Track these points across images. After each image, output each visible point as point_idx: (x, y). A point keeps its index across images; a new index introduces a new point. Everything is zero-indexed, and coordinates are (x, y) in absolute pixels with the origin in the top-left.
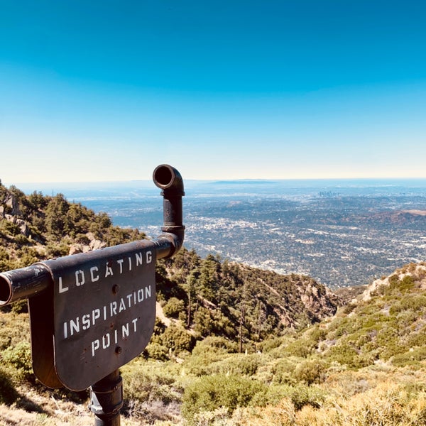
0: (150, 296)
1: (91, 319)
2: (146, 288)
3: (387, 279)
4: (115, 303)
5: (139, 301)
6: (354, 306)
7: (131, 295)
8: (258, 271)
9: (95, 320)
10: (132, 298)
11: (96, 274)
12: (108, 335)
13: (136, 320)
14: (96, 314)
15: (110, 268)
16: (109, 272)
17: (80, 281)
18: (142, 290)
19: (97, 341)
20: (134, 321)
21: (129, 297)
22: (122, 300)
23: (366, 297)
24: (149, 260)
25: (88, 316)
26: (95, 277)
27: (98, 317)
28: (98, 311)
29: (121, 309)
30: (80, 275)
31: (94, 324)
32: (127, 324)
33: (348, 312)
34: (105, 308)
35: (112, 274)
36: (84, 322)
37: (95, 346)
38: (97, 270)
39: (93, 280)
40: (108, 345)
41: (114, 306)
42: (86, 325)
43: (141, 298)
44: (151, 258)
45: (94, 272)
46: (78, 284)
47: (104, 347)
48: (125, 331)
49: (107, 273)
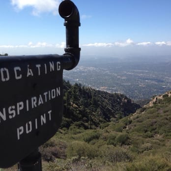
0: (60, 94)
1: (16, 110)
2: (57, 89)
3: (162, 96)
4: (35, 98)
5: (53, 97)
6: (145, 109)
7: (47, 93)
8: (99, 91)
9: (20, 111)
10: (48, 95)
11: (19, 73)
12: (30, 123)
13: (51, 111)
14: (20, 106)
15: (31, 70)
16: (30, 73)
17: (5, 77)
18: (54, 90)
19: (22, 128)
20: (49, 112)
21: (45, 94)
22: (40, 96)
23: (151, 104)
24: (59, 68)
25: (14, 107)
26: (18, 76)
27: (22, 108)
28: (22, 103)
29: (40, 103)
30: (5, 72)
31: (18, 113)
32: (45, 115)
33: (142, 111)
34: (27, 101)
35: (32, 75)
36: (10, 112)
37: (20, 131)
38: (20, 70)
39: (17, 78)
40: (30, 131)
41: (34, 100)
42: (12, 114)
43: (53, 96)
44: (60, 67)
45: (17, 71)
46: (3, 80)
47: (27, 132)
48: (43, 119)
49: (29, 74)
